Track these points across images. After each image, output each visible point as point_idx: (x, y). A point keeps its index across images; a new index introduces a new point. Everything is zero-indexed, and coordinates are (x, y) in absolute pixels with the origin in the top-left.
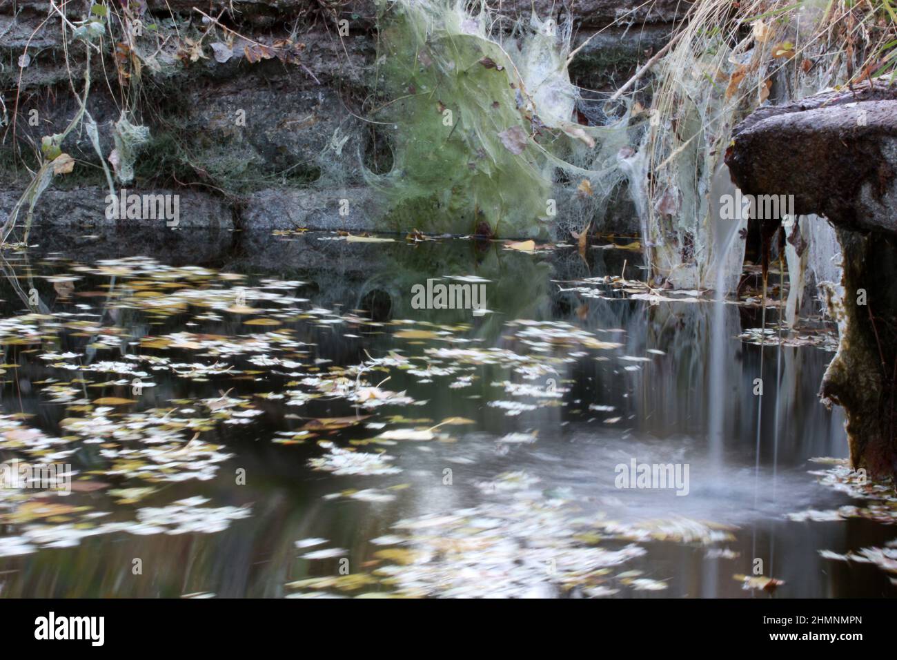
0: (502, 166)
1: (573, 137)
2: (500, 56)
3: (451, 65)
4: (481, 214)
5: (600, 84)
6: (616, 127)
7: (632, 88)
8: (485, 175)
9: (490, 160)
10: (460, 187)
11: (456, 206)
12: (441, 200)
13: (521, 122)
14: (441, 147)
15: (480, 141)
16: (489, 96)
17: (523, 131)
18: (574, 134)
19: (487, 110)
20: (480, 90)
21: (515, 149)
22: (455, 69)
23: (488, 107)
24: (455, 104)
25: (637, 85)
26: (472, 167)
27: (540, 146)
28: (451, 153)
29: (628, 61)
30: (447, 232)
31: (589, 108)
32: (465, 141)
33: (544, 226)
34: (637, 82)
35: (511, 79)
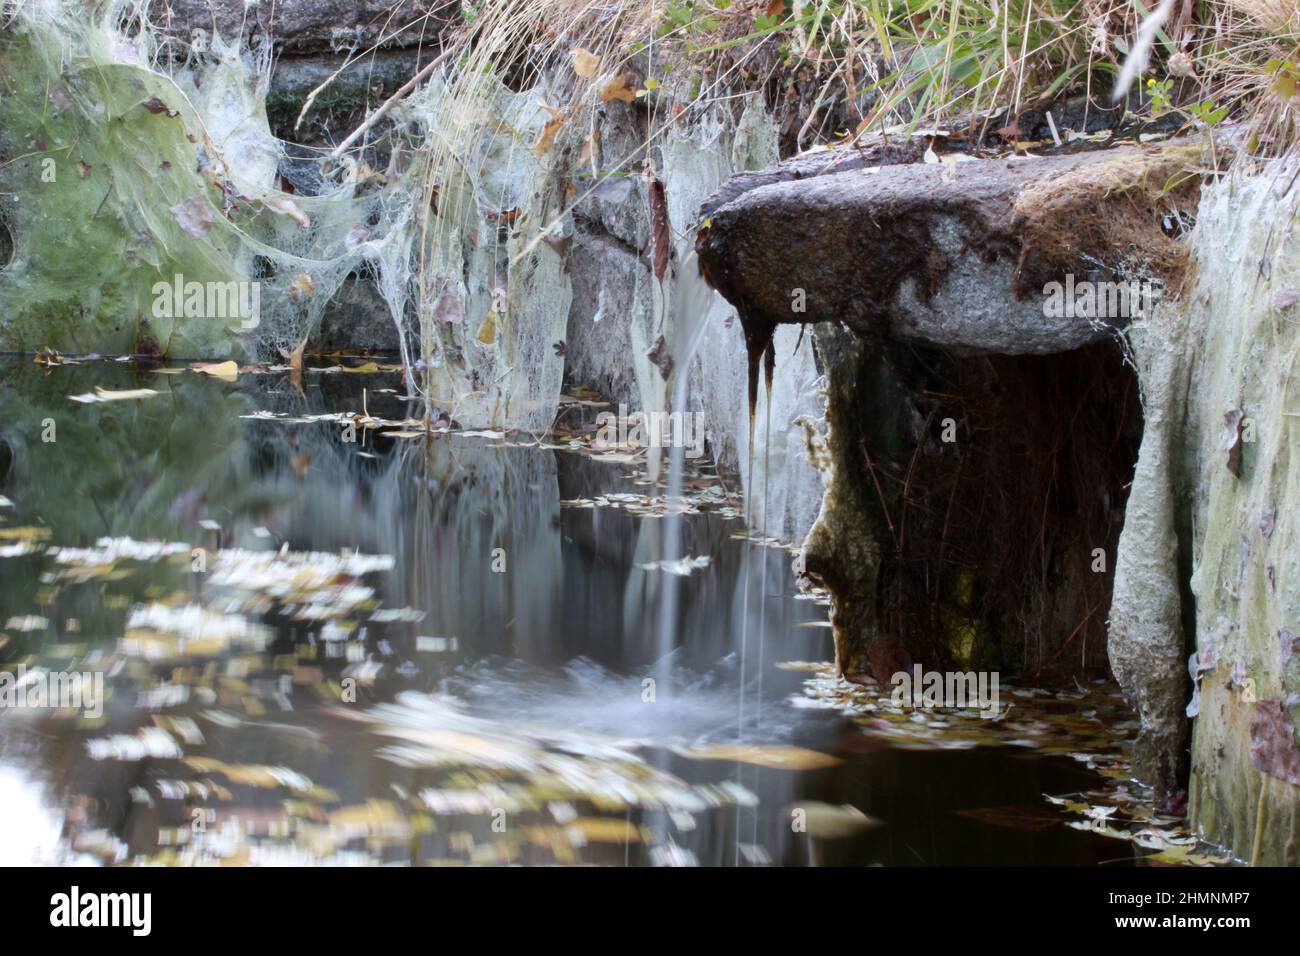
0: (176, 254)
1: (280, 212)
2: (172, 95)
3: (99, 109)
4: (144, 324)
5: (308, 136)
6: (335, 199)
7: (358, 142)
8: (152, 268)
9: (159, 246)
10: (114, 286)
11: (108, 312)
12: (85, 304)
13: (204, 191)
14: (86, 227)
15: (142, 219)
16: (156, 155)
17: (207, 204)
18: (280, 209)
19: (153, 173)
20: (142, 145)
21: (196, 230)
22: (106, 114)
23: (155, 168)
24: (105, 165)
25: (366, 137)
26: (131, 256)
27: (234, 225)
28: (101, 236)
29: (348, 103)
30: (94, 352)
31: (294, 171)
32: (120, 219)
33: (239, 341)
34: (367, 133)
35: (189, 130)
